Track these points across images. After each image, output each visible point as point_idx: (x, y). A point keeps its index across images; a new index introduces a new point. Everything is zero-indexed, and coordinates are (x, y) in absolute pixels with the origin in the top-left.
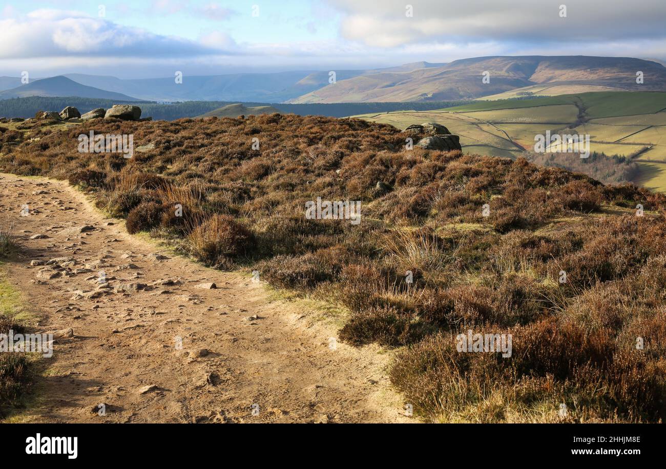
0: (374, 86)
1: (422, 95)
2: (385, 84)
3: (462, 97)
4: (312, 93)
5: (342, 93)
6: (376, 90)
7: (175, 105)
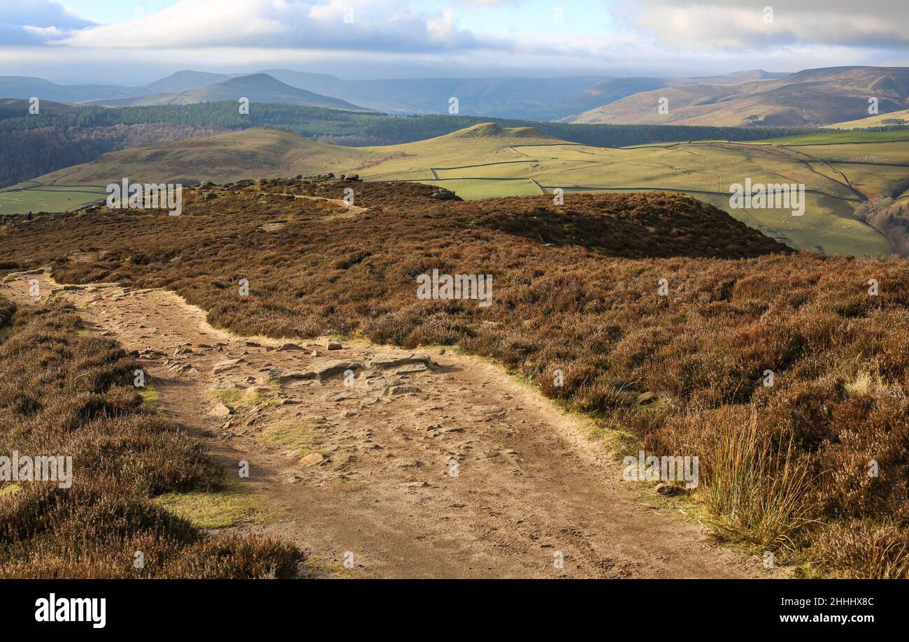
0: (688, 101)
1: (750, 118)
2: (702, 99)
3: (806, 122)
4: (600, 109)
5: (642, 110)
6: (689, 107)
7: (411, 118)
